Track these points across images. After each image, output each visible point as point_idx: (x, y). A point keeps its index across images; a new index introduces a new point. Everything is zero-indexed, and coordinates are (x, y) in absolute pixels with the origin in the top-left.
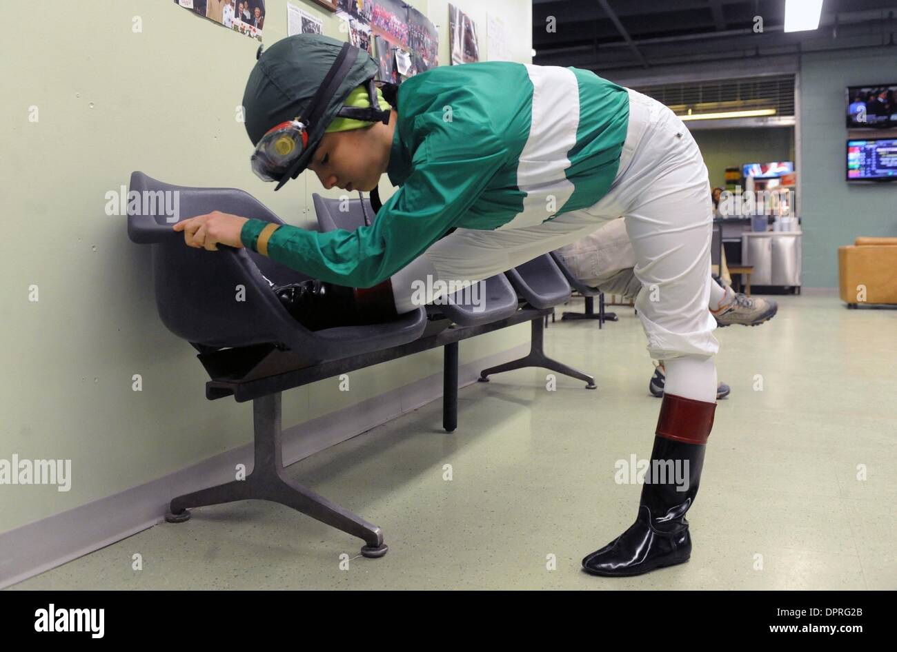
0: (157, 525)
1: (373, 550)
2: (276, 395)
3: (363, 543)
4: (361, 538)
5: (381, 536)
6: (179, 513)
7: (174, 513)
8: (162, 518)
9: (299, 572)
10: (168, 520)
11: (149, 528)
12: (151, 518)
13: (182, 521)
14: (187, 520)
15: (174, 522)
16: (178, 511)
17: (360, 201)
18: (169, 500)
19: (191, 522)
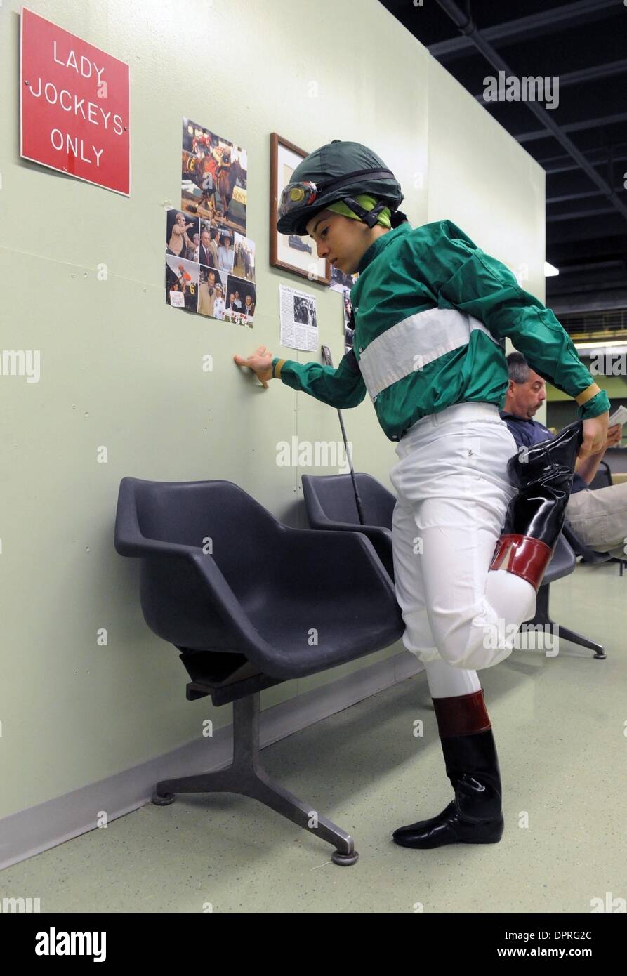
0: (143, 806)
1: (344, 858)
2: (255, 695)
3: (334, 849)
4: (333, 844)
5: (352, 844)
6: (165, 795)
7: (160, 795)
8: (149, 800)
9: (270, 876)
10: (154, 802)
11: (136, 810)
12: (137, 799)
13: (167, 804)
14: (171, 803)
15: (159, 805)
16: (165, 793)
17: (350, 476)
18: (156, 783)
19: (174, 806)
